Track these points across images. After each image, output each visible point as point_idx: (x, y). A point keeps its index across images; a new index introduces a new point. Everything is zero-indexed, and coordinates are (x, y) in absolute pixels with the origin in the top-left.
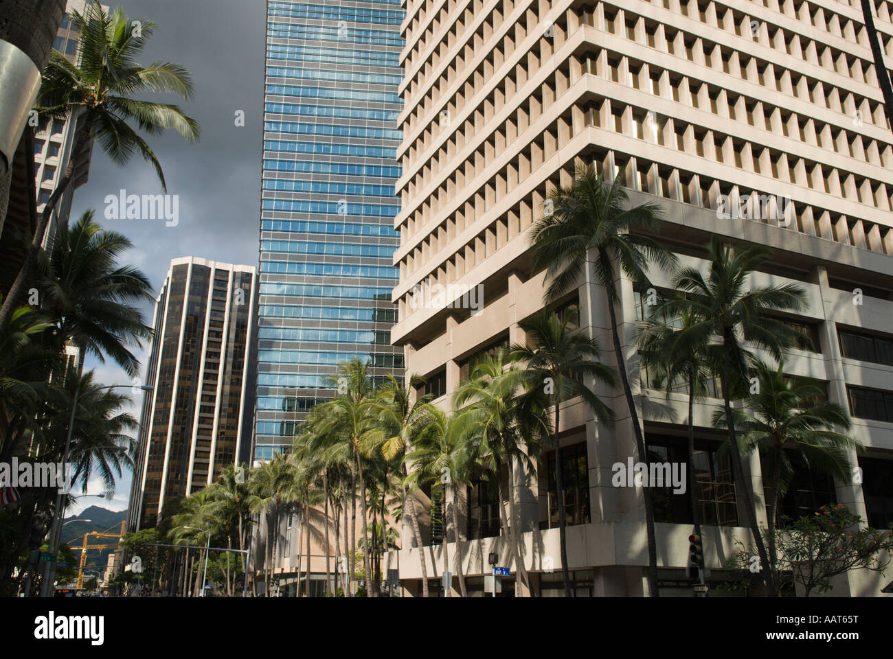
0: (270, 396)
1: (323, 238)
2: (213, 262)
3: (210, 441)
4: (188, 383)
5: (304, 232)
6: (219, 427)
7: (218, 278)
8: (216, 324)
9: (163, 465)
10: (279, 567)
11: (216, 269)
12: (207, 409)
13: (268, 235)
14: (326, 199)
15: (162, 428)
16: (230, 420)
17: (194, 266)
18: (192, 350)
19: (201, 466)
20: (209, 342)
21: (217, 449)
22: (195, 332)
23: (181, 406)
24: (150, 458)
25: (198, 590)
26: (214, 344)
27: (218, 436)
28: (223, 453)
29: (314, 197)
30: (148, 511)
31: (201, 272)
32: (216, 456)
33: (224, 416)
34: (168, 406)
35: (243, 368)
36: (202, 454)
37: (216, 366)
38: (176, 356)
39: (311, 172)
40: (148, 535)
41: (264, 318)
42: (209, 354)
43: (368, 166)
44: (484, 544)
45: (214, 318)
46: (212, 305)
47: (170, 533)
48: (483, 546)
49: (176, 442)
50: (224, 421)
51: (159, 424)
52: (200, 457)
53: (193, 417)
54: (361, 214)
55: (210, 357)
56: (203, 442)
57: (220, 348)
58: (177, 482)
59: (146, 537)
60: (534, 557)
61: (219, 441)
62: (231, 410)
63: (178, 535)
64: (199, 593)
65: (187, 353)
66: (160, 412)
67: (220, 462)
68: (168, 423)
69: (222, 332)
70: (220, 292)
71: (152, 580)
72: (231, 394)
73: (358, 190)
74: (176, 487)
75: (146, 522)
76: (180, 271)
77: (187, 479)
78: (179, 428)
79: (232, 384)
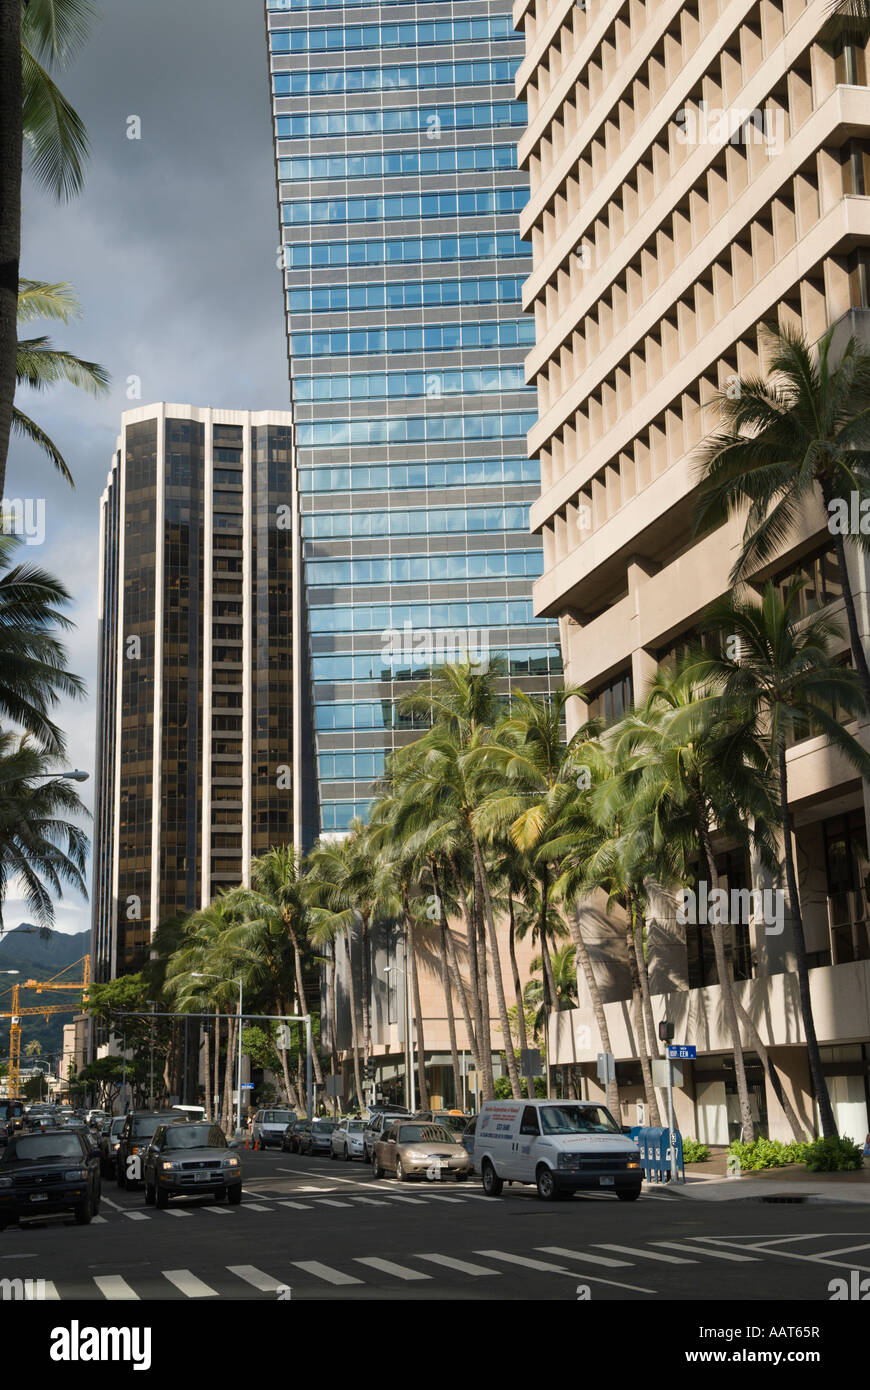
0: (337, 702)
1: (417, 362)
2: (207, 410)
3: (240, 787)
4: (183, 671)
5: (377, 352)
6: (254, 758)
7: (221, 443)
8: (227, 541)
9: (149, 843)
10: (380, 1042)
11: (215, 425)
12: (227, 722)
13: (304, 367)
14: (417, 274)
15: (141, 766)
16: (276, 740)
17: (169, 422)
18: (183, 602)
19: (226, 840)
20: (216, 582)
21: (254, 804)
22: (185, 563)
23: (173, 720)
24: (122, 831)
25: (229, 1092)
26: (227, 585)
27: (254, 775)
28: (267, 810)
29: (392, 273)
30: (131, 936)
31: (184, 433)
32: (254, 818)
33: (263, 735)
34: (148, 722)
35: (291, 631)
36: (226, 815)
37: (236, 631)
38: (152, 617)
39: (380, 219)
40: (132, 986)
41: (313, 541)
42: (219, 608)
43: (502, 191)
44: (707, 998)
45: (222, 531)
46: (215, 502)
47: (168, 986)
48: (707, 1003)
49: (171, 793)
50: (264, 744)
51: (133, 759)
52: (223, 823)
53: (201, 742)
54: (495, 301)
55: (221, 614)
56: (226, 791)
57: (240, 591)
58: (182, 876)
59: (130, 990)
60: (788, 1021)
61: (259, 788)
62: (275, 721)
63: (183, 989)
64: (232, 1097)
65: (177, 610)
66: (133, 735)
67: (262, 829)
68: (150, 756)
69: (241, 559)
70: (228, 474)
71: (148, 1075)
72: (272, 687)
73: (484, 247)
74: (181, 884)
75: (129, 958)
76: (140, 436)
77: (200, 867)
78: (174, 763)
79: (272, 666)
